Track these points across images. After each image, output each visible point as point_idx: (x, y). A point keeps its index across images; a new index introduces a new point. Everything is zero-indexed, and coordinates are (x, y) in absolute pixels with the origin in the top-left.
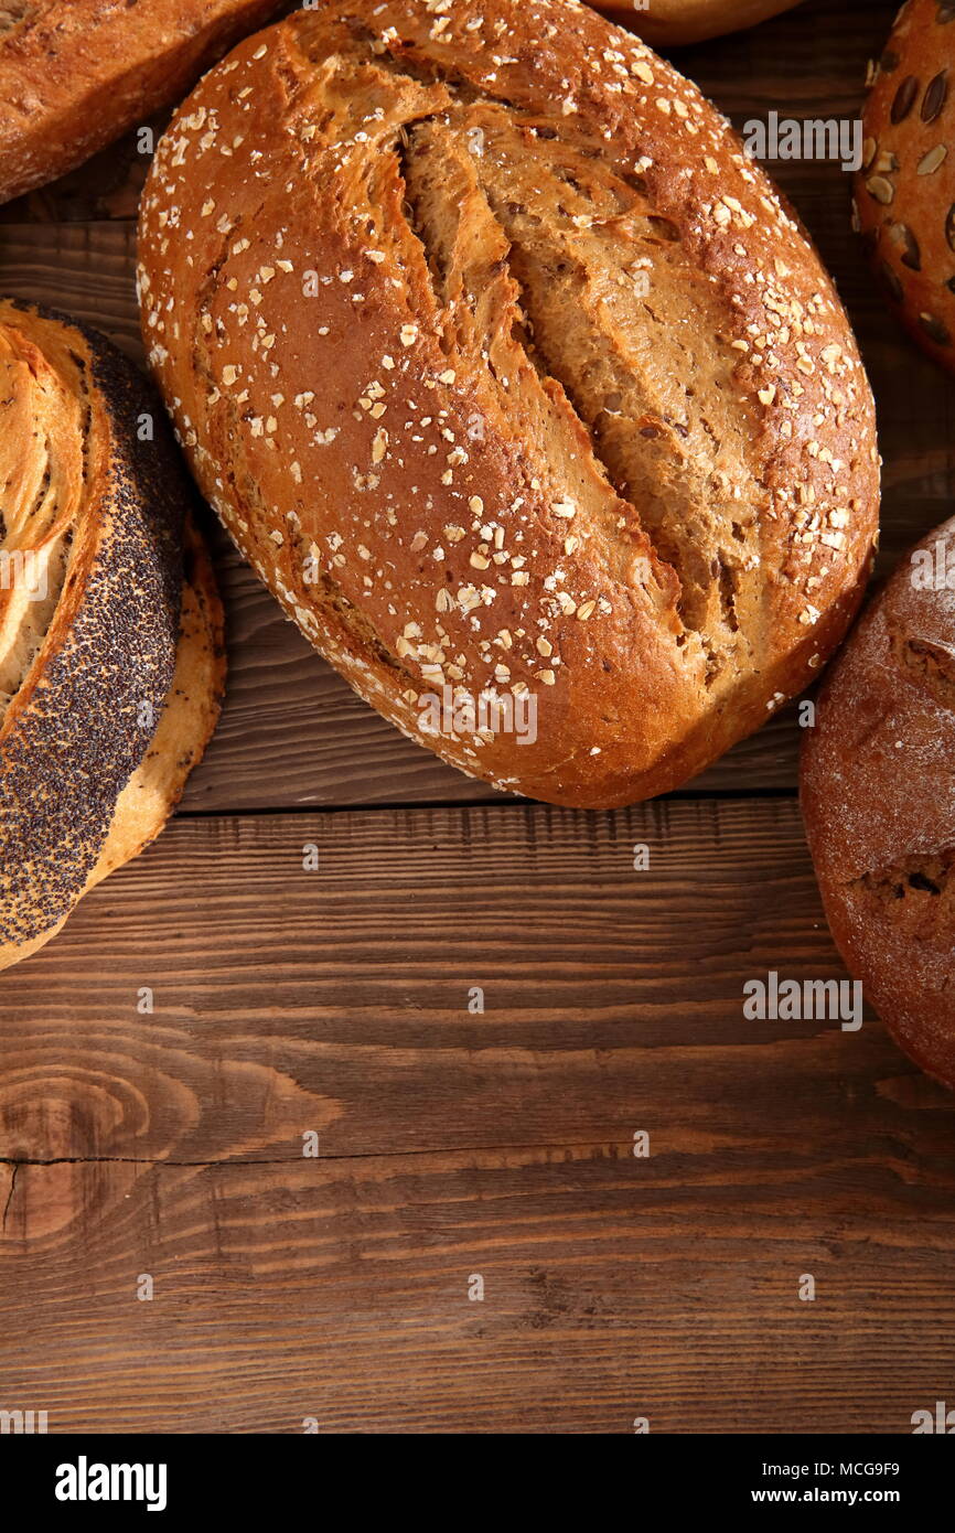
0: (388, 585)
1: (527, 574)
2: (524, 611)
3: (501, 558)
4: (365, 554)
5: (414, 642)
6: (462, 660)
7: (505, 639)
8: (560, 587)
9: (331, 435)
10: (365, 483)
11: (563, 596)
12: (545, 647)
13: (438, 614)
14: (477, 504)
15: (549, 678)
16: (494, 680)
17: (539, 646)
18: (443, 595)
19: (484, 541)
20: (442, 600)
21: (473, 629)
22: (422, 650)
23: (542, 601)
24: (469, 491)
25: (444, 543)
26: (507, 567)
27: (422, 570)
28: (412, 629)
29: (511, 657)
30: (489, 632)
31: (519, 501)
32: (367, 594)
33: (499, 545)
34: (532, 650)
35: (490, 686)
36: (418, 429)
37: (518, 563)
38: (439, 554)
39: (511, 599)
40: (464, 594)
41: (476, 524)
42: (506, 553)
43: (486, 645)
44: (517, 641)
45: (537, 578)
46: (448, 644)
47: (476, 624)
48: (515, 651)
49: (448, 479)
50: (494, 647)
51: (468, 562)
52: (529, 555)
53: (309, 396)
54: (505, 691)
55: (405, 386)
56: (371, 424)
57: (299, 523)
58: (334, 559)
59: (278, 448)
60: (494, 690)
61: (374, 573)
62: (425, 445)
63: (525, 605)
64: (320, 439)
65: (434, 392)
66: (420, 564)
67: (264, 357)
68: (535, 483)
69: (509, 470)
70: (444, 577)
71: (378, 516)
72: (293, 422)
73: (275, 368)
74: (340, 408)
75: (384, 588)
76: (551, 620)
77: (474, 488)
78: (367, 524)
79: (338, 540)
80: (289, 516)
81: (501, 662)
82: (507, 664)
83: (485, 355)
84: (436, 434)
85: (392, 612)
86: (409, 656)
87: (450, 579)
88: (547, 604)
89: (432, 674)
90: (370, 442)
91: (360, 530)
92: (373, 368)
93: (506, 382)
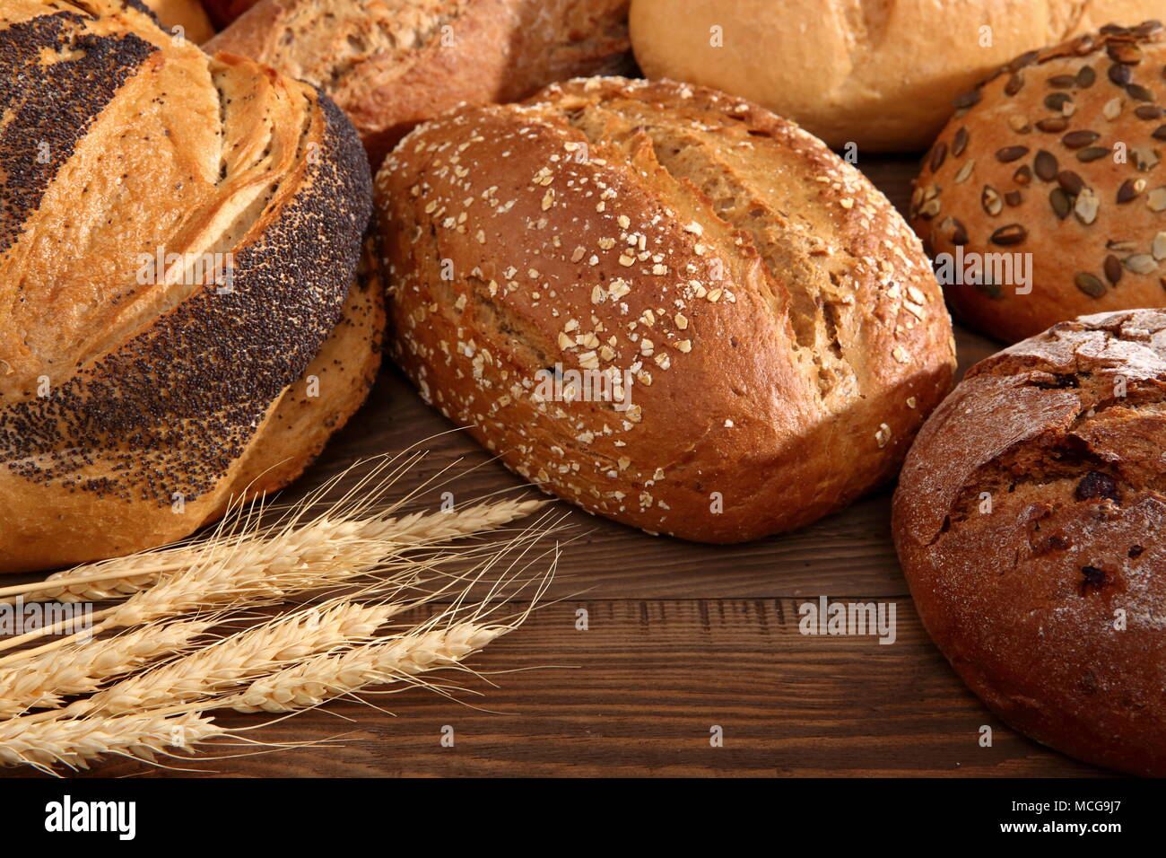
0: (553, 294)
1: (666, 267)
2: (664, 294)
3: (644, 256)
4: (534, 274)
5: (572, 334)
6: (613, 340)
7: (648, 318)
8: (692, 276)
9: (510, 205)
10: (536, 226)
11: (695, 284)
12: (682, 322)
13: (592, 306)
14: (624, 221)
15: (686, 346)
16: (639, 354)
17: (677, 320)
18: (598, 289)
19: (631, 246)
20: (598, 295)
21: (623, 312)
22: (580, 339)
23: (678, 286)
24: (616, 213)
25: (598, 251)
26: (650, 262)
27: (580, 276)
28: (572, 325)
29: (653, 333)
30: (635, 314)
31: (658, 218)
32: (535, 304)
33: (643, 247)
34: (672, 325)
35: (637, 361)
36: (577, 184)
37: (657, 259)
38: (595, 260)
39: (653, 286)
40: (613, 287)
41: (624, 236)
42: (648, 252)
43: (633, 325)
44: (658, 318)
45: (673, 269)
46: (601, 330)
47: (625, 307)
48: (657, 327)
49: (601, 207)
50: (640, 324)
51: (617, 263)
52: (667, 253)
53: (494, 189)
54: (649, 364)
55: (569, 166)
56: (541, 190)
57: (481, 274)
58: (509, 285)
59: (467, 229)
60: (640, 364)
61: (541, 287)
62: (584, 192)
63: (665, 289)
64: (501, 210)
65: (590, 167)
66: (579, 271)
67: (460, 183)
68: (669, 212)
69: (649, 203)
70: (598, 276)
71: (545, 244)
72: (481, 208)
73: (467, 186)
74: (517, 189)
75: (549, 297)
76: (686, 301)
77: (623, 211)
78: (537, 252)
79: (513, 271)
80: (473, 273)
81: (646, 338)
82: (650, 339)
83: (628, 162)
84: (591, 185)
85: (556, 314)
86: (568, 348)
87: (603, 277)
88: (683, 289)
89: (588, 361)
90: (540, 201)
91: (531, 258)
92: (543, 163)
93: (645, 174)
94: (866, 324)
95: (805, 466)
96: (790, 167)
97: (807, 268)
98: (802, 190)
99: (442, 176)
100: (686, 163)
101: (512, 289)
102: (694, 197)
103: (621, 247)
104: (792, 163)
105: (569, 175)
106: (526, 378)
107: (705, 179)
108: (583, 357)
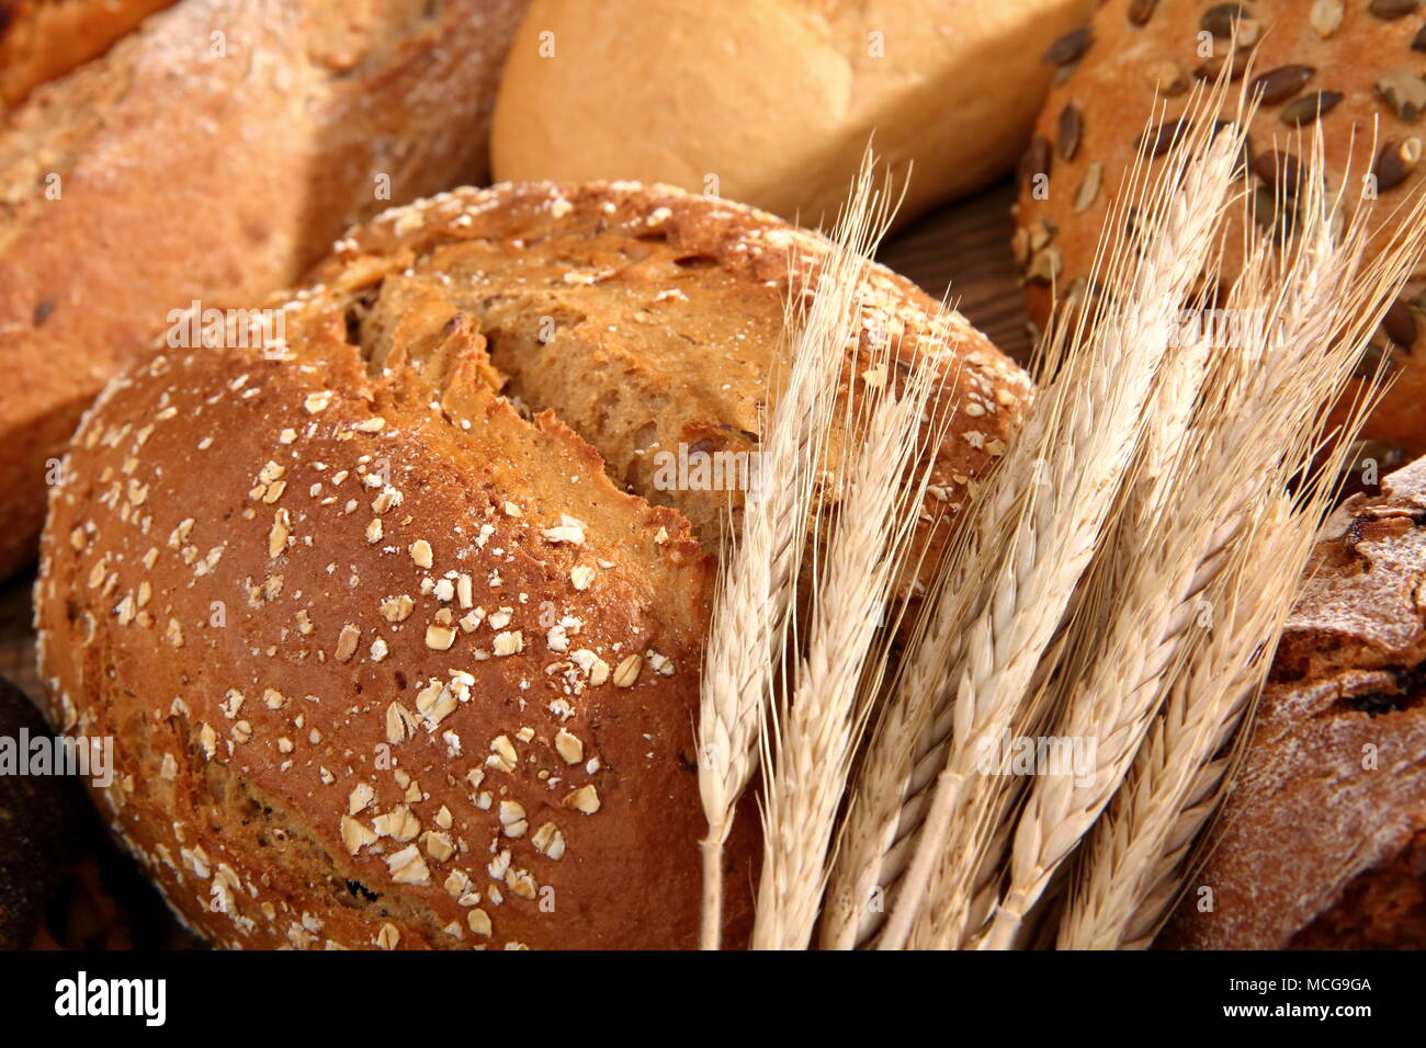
0: (315, 737)
1: (519, 634)
2: (525, 694)
3: (472, 621)
4: (273, 699)
5: (364, 816)
6: (444, 816)
7: (503, 753)
8: (575, 640)
9: (215, 556)
10: (263, 596)
11: (585, 657)
12: (569, 746)
13: (392, 749)
14: (423, 553)
15: (588, 801)
16: (501, 835)
17: (560, 747)
18: (395, 712)
19: (444, 604)
20: (396, 721)
21: (451, 753)
22: (386, 824)
23: (550, 669)
24: (404, 538)
25: (381, 627)
26: (485, 630)
27: (359, 689)
28: (361, 796)
29: (518, 785)
30: (475, 751)
31: (488, 529)
32: (286, 765)
33: (466, 601)
34: (552, 757)
35: (499, 851)
36: (329, 487)
37: (499, 621)
38: (380, 649)
39: (501, 682)
40: (424, 700)
41: (427, 583)
42: (480, 612)
43: (476, 776)
44: (524, 751)
45: (535, 636)
46: (417, 797)
47: (452, 738)
48: (525, 770)
49: (375, 532)
50: (489, 772)
51: (423, 645)
52: (516, 604)
53: (187, 524)
54: (523, 854)
55: (311, 450)
56: (267, 512)
57: (187, 711)
58: (234, 731)
59: (152, 617)
60: (506, 856)
61: (292, 725)
62: (341, 504)
63: (524, 685)
64: (201, 569)
65: (352, 442)
66: (355, 678)
67: (135, 520)
68: (511, 509)
69: (469, 499)
70: (392, 682)
71: (285, 632)
72: (170, 571)
73: (147, 522)
74: (227, 517)
75: (309, 744)
76: (572, 699)
77: (416, 532)
78: (271, 652)
79: (236, 699)
80: (174, 711)
81: (507, 797)
82: (516, 798)
83: (434, 405)
84: (356, 487)
85: (327, 779)
86: (363, 847)
87: (402, 682)
88: (560, 673)
89: (407, 867)
90: (266, 537)
91: (262, 666)
92: (267, 450)
93: (467, 424)
96: (759, 322)
99: (112, 504)
100: (557, 368)
101: (241, 738)
102: (564, 452)
103: (426, 609)
104: (760, 311)
105: (314, 470)
106: (306, 915)
107: (594, 397)
108: (395, 860)
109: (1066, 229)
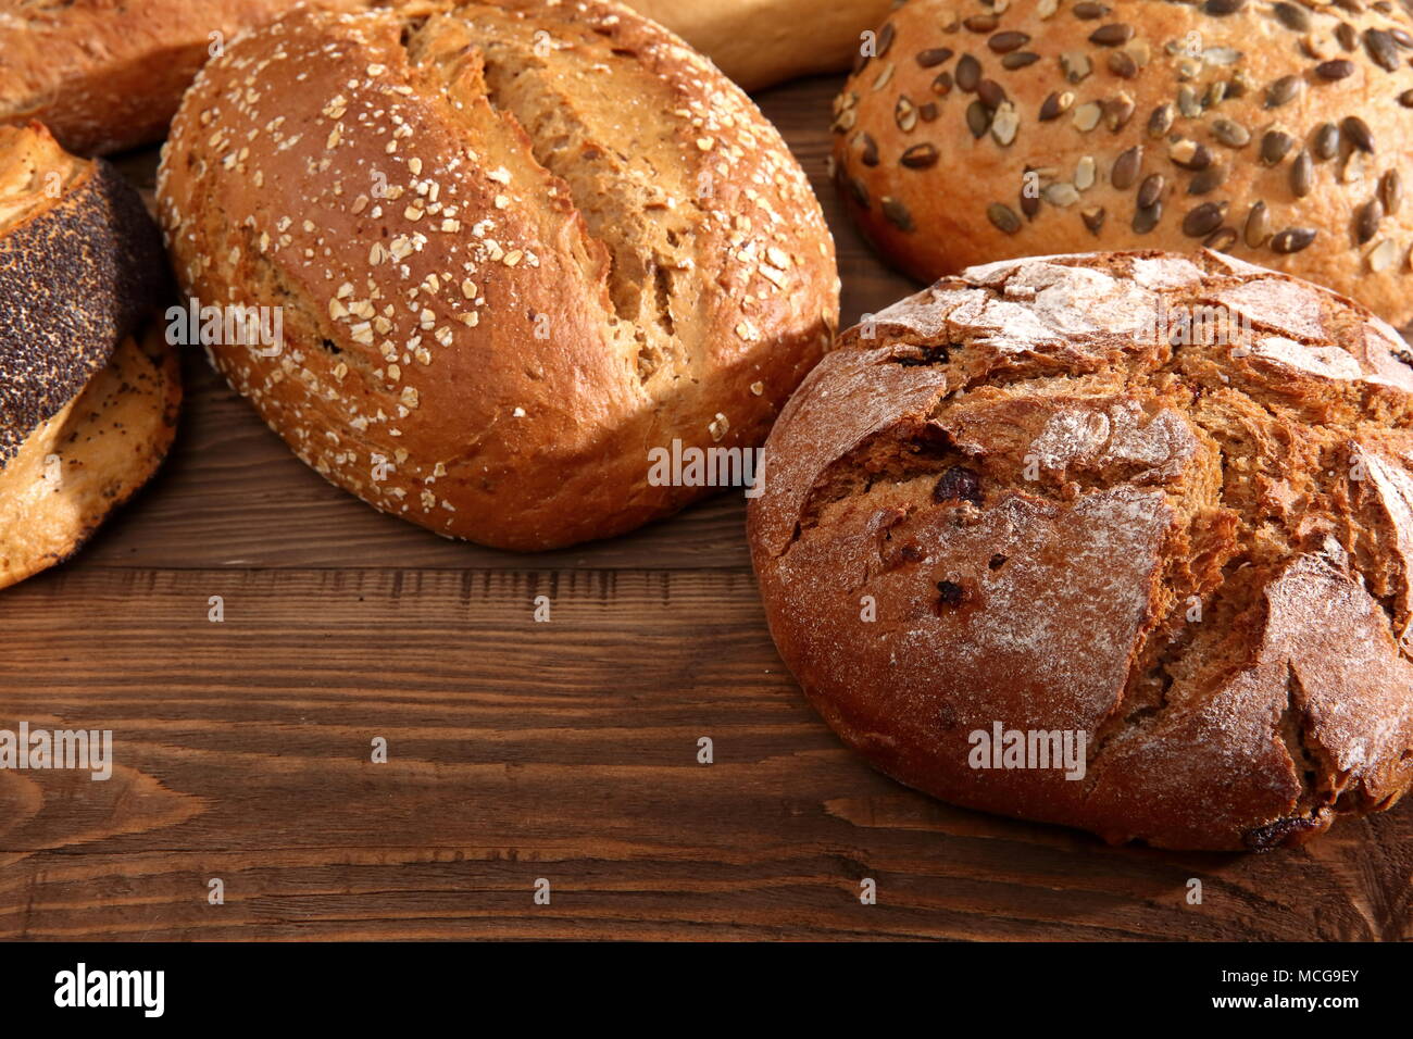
0: (328, 252)
1: (458, 222)
2: (453, 255)
3: (434, 209)
4: (309, 226)
5: (345, 301)
6: (390, 310)
7: (432, 284)
8: (489, 234)
9: (293, 140)
10: (317, 168)
11: (491, 244)
12: (470, 288)
13: (370, 268)
14: (416, 165)
15: (473, 319)
16: (419, 327)
17: (464, 288)
18: (377, 248)
19: (420, 196)
20: (376, 253)
21: (403, 277)
22: (354, 308)
23: (470, 245)
24: (408, 155)
25: (382, 202)
26: (440, 216)
27: (360, 231)
28: (346, 290)
29: (436, 303)
30: (417, 278)
31: (456, 162)
32: (308, 263)
33: (433, 197)
34: (458, 293)
35: (415, 335)
36: (371, 117)
37: (449, 212)
38: (378, 212)
39: (440, 246)
40: (395, 245)
41: (414, 183)
42: (440, 205)
43: (413, 292)
44: (444, 285)
45: (466, 225)
46: (377, 297)
47: (406, 270)
48: (441, 296)
49: (392, 148)
50: (421, 292)
51: (403, 216)
52: (461, 206)
53: (280, 120)
54: (428, 339)
55: (365, 95)
56: (331, 123)
57: (255, 225)
58: (281, 239)
59: (246, 168)
60: (418, 339)
61: (316, 243)
62: (376, 128)
63: (453, 250)
64: (283, 146)
65: (390, 97)
66: (359, 225)
67: (248, 111)
68: (472, 155)
69: (450, 144)
70: (380, 231)
71: (325, 191)
72: (264, 143)
73: (255, 114)
74: (305, 121)
75: (323, 255)
76: (478, 264)
77: (416, 153)
78: (315, 200)
79: (287, 222)
80: (247, 223)
81: (427, 307)
82: (433, 309)
83: (444, 91)
84: (386, 120)
85: (329, 276)
86: (340, 318)
87: (385, 233)
88: (475, 249)
89: (361, 334)
90: (326, 137)
91: (306, 207)
92: (339, 89)
93: (460, 105)
94: (707, 294)
95: (615, 463)
96: (649, 97)
97: (640, 225)
98: (657, 125)
99: (234, 100)
100: (522, 91)
101: (284, 244)
102: (511, 135)
103: (410, 196)
104: (652, 91)
105: (364, 106)
106: (296, 351)
107: (538, 112)
108: (356, 328)
109: (864, 100)
